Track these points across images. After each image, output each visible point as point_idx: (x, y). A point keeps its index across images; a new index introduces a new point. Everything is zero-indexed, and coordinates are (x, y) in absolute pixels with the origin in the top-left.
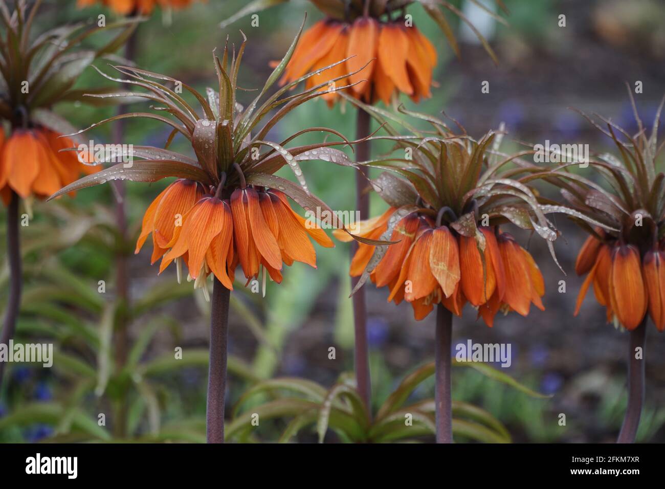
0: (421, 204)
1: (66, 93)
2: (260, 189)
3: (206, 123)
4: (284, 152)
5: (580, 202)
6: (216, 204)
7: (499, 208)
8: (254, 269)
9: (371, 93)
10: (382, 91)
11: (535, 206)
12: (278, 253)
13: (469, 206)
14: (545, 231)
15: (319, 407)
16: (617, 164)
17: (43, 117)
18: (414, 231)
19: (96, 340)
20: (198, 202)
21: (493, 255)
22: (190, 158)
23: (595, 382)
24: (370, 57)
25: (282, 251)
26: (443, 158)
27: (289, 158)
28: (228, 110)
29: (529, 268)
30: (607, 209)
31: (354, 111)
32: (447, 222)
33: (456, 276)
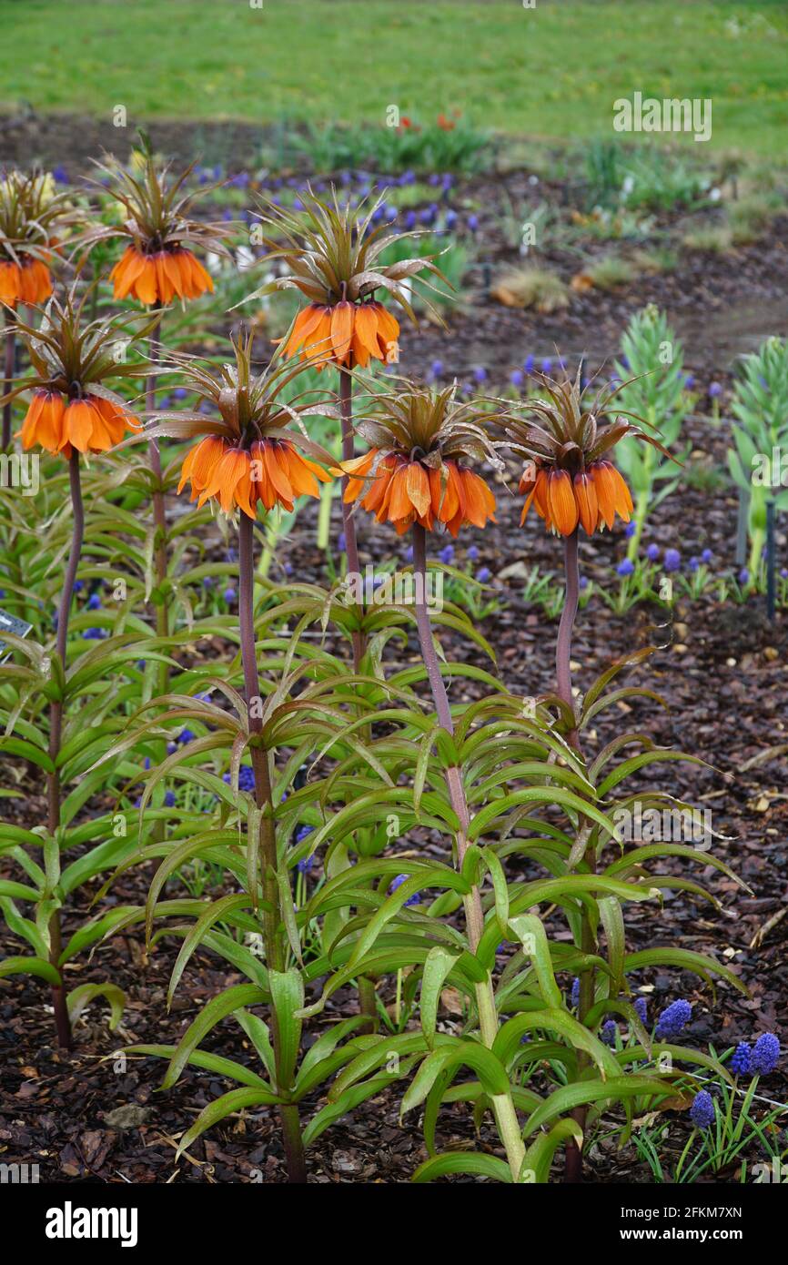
0: (397, 445)
1: (112, 370)
2: (273, 440)
3: (228, 390)
4: (290, 410)
5: (521, 438)
6: (240, 453)
7: (459, 445)
8: (271, 502)
9: (351, 360)
10: (358, 357)
11: (487, 443)
12: (290, 489)
13: (435, 445)
14: (495, 462)
15: (322, 605)
16: (548, 407)
17: (93, 388)
18: (394, 466)
19: (143, 560)
20: (225, 452)
21: (456, 481)
22: (218, 417)
23: (517, 569)
24: (349, 335)
25: (293, 487)
26: (414, 409)
27: (294, 414)
28: (245, 380)
29: (483, 490)
30: (544, 443)
31: (338, 376)
32: (418, 458)
33: (428, 500)
